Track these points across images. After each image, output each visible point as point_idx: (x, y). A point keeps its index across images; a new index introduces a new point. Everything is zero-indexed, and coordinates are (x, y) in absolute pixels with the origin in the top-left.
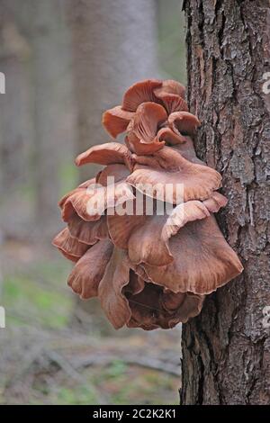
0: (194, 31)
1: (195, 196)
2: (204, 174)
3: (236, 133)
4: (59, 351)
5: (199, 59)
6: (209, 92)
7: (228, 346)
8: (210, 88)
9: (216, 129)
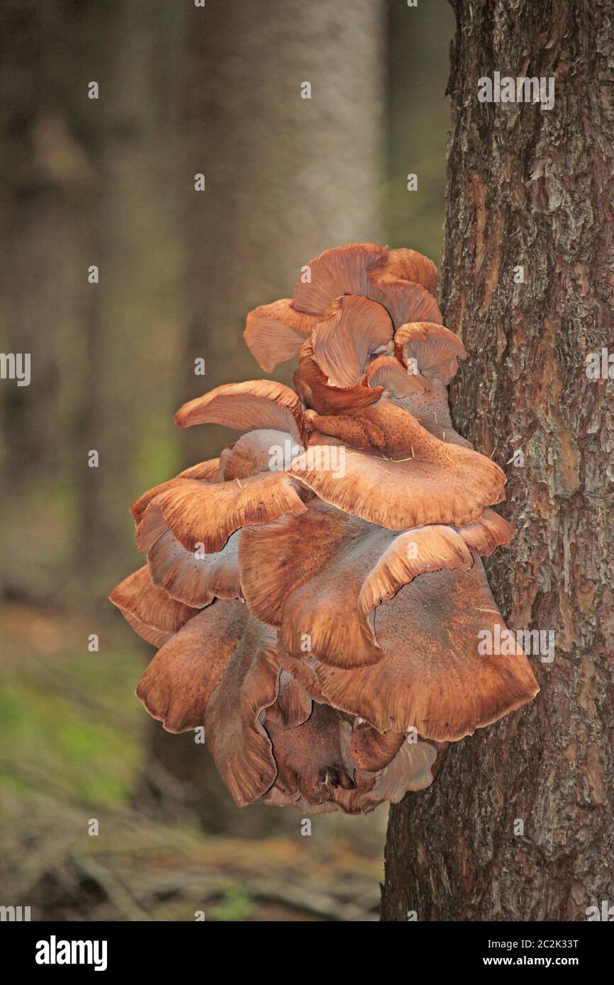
0: (470, 141)
1: (442, 516)
2: (466, 468)
3: (545, 380)
4: (103, 857)
5: (475, 208)
6: (492, 282)
7: (490, 864)
8: (495, 273)
9: (502, 368)
